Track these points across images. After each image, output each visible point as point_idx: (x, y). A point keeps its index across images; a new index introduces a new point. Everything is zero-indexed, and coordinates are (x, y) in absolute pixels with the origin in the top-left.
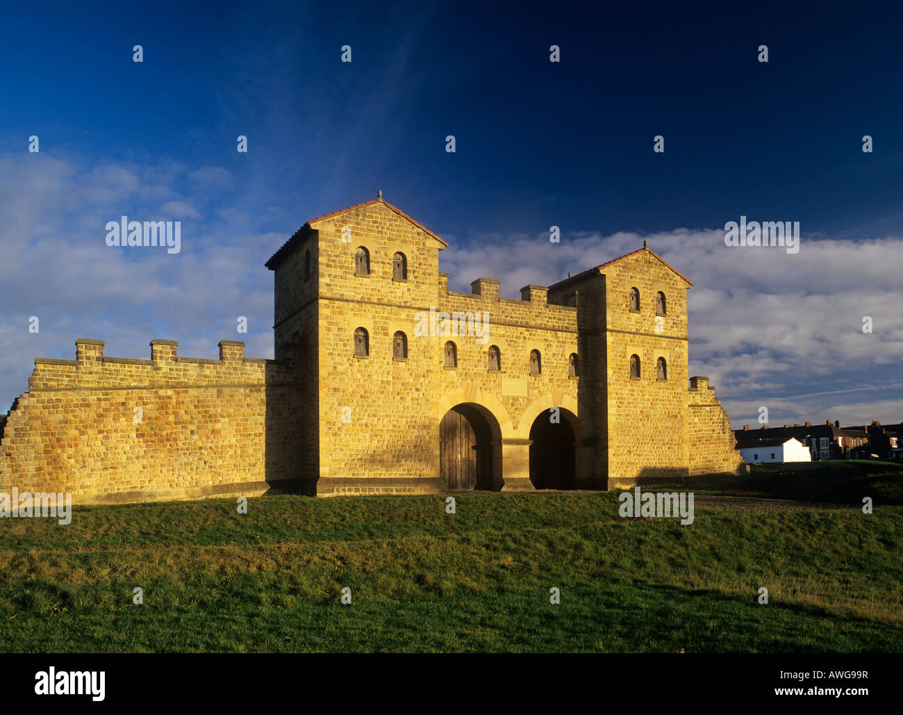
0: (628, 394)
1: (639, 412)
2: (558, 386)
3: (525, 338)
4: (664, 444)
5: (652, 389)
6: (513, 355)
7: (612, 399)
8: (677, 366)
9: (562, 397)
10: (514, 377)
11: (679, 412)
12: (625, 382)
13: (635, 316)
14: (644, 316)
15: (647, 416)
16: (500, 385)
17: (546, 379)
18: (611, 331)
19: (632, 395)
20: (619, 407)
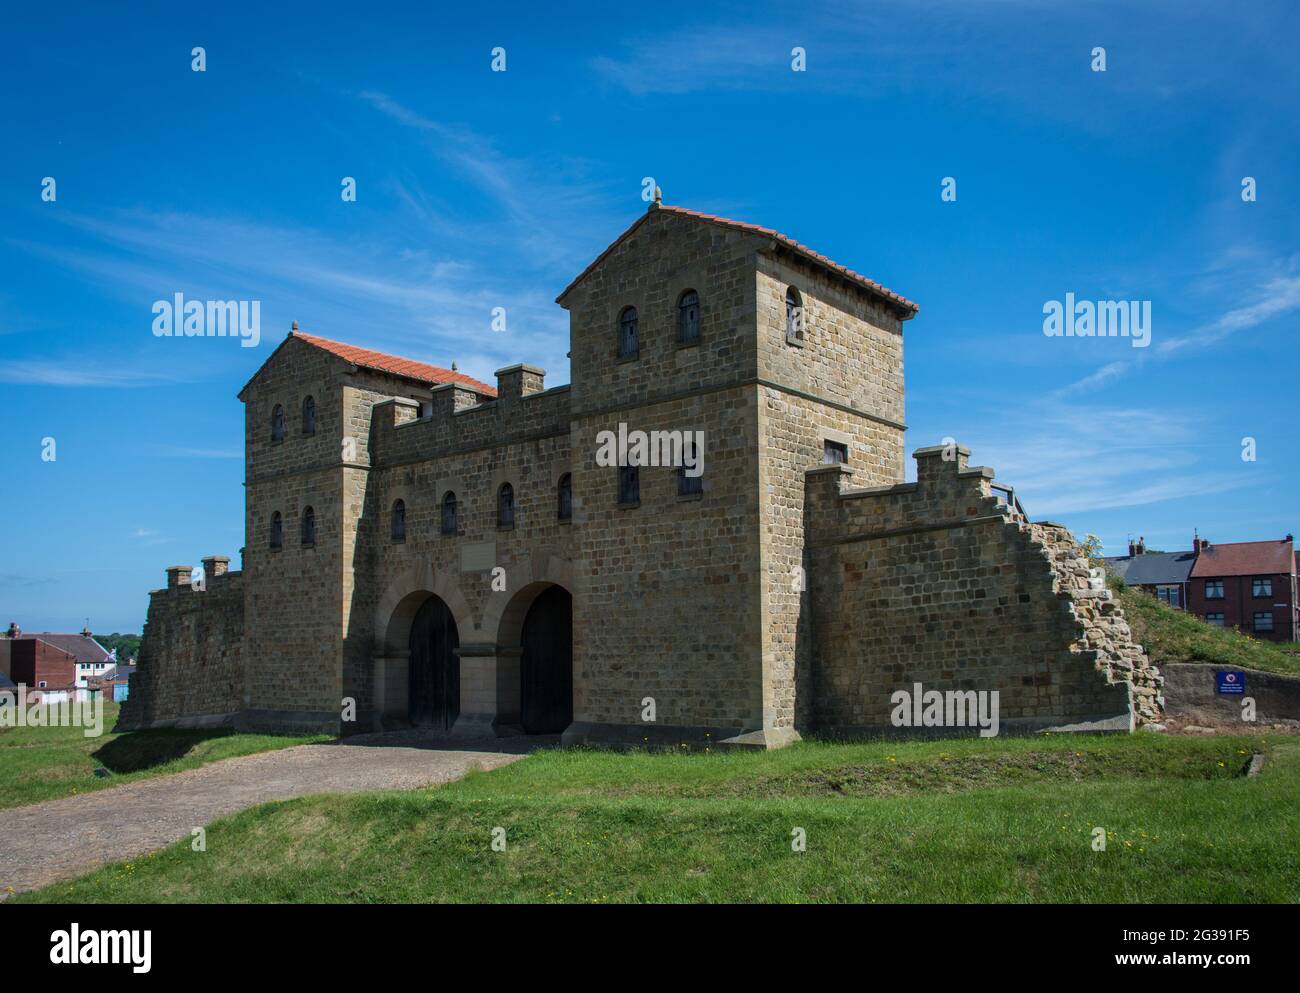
0: (614, 542)
1: (636, 579)
2: (543, 542)
3: (490, 467)
4: (696, 649)
5: (668, 522)
6: (475, 501)
7: (581, 557)
8: (730, 454)
9: (548, 561)
10: (475, 538)
11: (736, 567)
12: (609, 516)
13: (627, 369)
14: (647, 362)
15: (655, 585)
16: (456, 556)
17: (520, 533)
18: (577, 417)
19: (622, 542)
20: (595, 572)
